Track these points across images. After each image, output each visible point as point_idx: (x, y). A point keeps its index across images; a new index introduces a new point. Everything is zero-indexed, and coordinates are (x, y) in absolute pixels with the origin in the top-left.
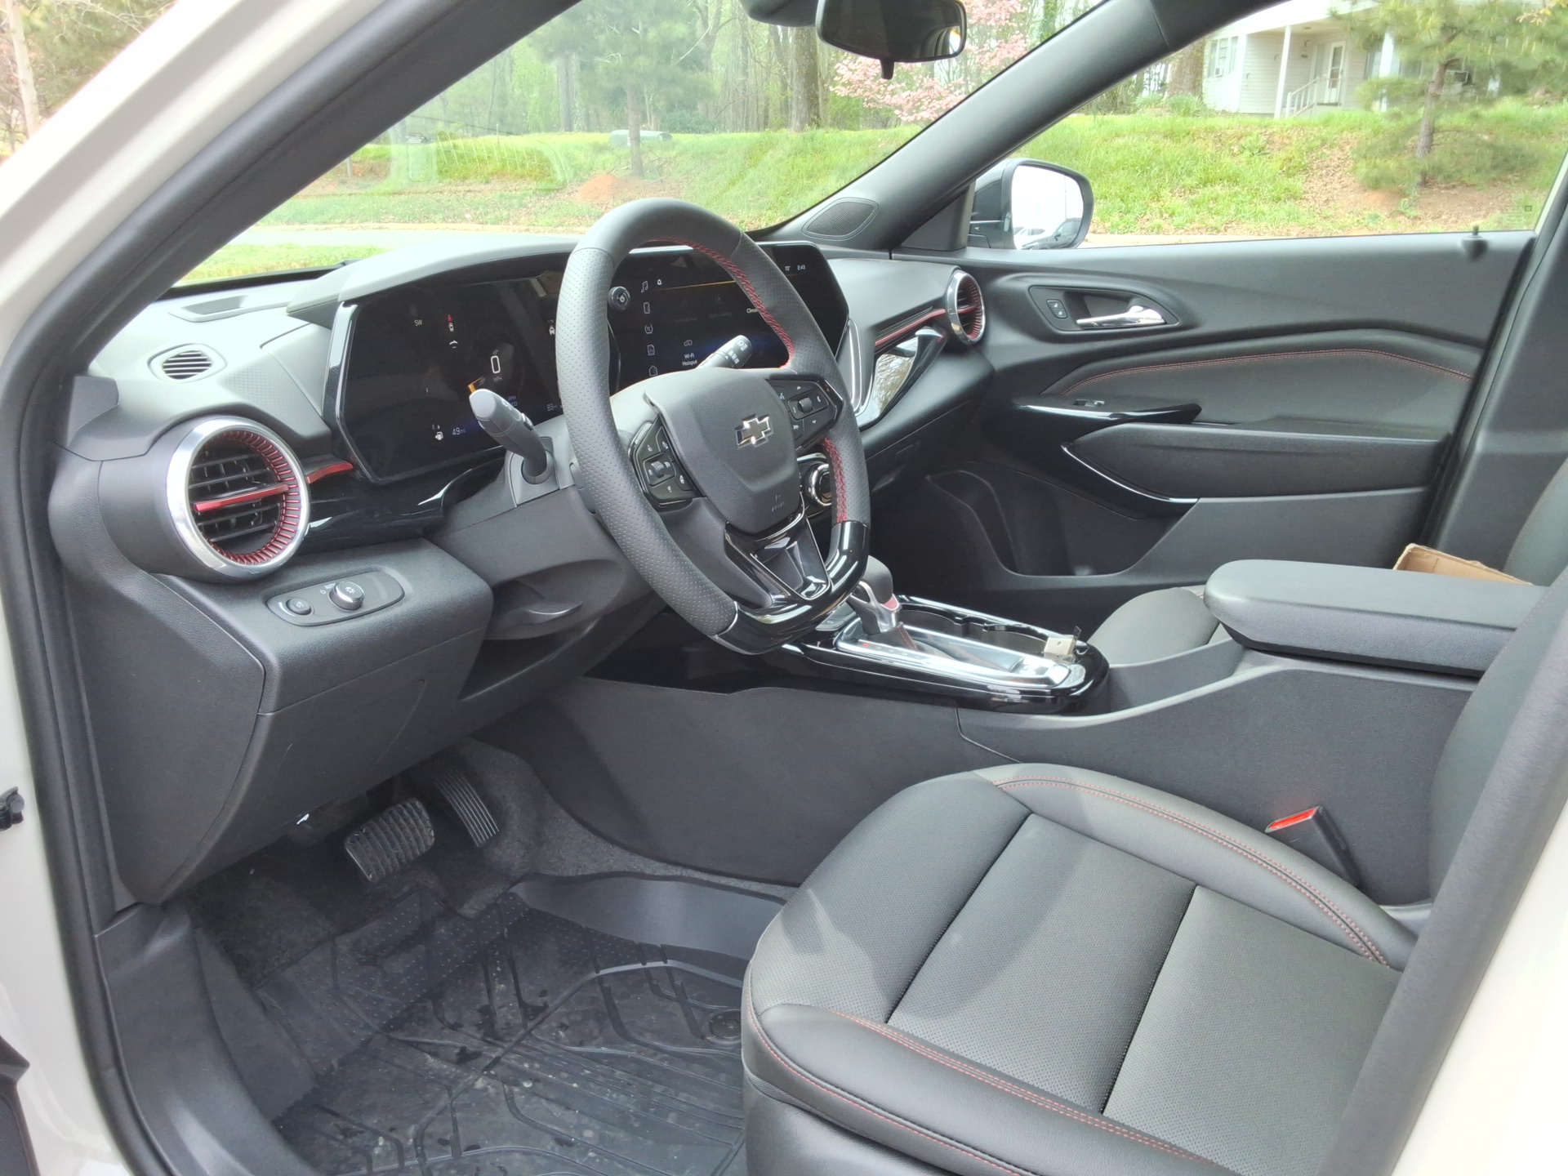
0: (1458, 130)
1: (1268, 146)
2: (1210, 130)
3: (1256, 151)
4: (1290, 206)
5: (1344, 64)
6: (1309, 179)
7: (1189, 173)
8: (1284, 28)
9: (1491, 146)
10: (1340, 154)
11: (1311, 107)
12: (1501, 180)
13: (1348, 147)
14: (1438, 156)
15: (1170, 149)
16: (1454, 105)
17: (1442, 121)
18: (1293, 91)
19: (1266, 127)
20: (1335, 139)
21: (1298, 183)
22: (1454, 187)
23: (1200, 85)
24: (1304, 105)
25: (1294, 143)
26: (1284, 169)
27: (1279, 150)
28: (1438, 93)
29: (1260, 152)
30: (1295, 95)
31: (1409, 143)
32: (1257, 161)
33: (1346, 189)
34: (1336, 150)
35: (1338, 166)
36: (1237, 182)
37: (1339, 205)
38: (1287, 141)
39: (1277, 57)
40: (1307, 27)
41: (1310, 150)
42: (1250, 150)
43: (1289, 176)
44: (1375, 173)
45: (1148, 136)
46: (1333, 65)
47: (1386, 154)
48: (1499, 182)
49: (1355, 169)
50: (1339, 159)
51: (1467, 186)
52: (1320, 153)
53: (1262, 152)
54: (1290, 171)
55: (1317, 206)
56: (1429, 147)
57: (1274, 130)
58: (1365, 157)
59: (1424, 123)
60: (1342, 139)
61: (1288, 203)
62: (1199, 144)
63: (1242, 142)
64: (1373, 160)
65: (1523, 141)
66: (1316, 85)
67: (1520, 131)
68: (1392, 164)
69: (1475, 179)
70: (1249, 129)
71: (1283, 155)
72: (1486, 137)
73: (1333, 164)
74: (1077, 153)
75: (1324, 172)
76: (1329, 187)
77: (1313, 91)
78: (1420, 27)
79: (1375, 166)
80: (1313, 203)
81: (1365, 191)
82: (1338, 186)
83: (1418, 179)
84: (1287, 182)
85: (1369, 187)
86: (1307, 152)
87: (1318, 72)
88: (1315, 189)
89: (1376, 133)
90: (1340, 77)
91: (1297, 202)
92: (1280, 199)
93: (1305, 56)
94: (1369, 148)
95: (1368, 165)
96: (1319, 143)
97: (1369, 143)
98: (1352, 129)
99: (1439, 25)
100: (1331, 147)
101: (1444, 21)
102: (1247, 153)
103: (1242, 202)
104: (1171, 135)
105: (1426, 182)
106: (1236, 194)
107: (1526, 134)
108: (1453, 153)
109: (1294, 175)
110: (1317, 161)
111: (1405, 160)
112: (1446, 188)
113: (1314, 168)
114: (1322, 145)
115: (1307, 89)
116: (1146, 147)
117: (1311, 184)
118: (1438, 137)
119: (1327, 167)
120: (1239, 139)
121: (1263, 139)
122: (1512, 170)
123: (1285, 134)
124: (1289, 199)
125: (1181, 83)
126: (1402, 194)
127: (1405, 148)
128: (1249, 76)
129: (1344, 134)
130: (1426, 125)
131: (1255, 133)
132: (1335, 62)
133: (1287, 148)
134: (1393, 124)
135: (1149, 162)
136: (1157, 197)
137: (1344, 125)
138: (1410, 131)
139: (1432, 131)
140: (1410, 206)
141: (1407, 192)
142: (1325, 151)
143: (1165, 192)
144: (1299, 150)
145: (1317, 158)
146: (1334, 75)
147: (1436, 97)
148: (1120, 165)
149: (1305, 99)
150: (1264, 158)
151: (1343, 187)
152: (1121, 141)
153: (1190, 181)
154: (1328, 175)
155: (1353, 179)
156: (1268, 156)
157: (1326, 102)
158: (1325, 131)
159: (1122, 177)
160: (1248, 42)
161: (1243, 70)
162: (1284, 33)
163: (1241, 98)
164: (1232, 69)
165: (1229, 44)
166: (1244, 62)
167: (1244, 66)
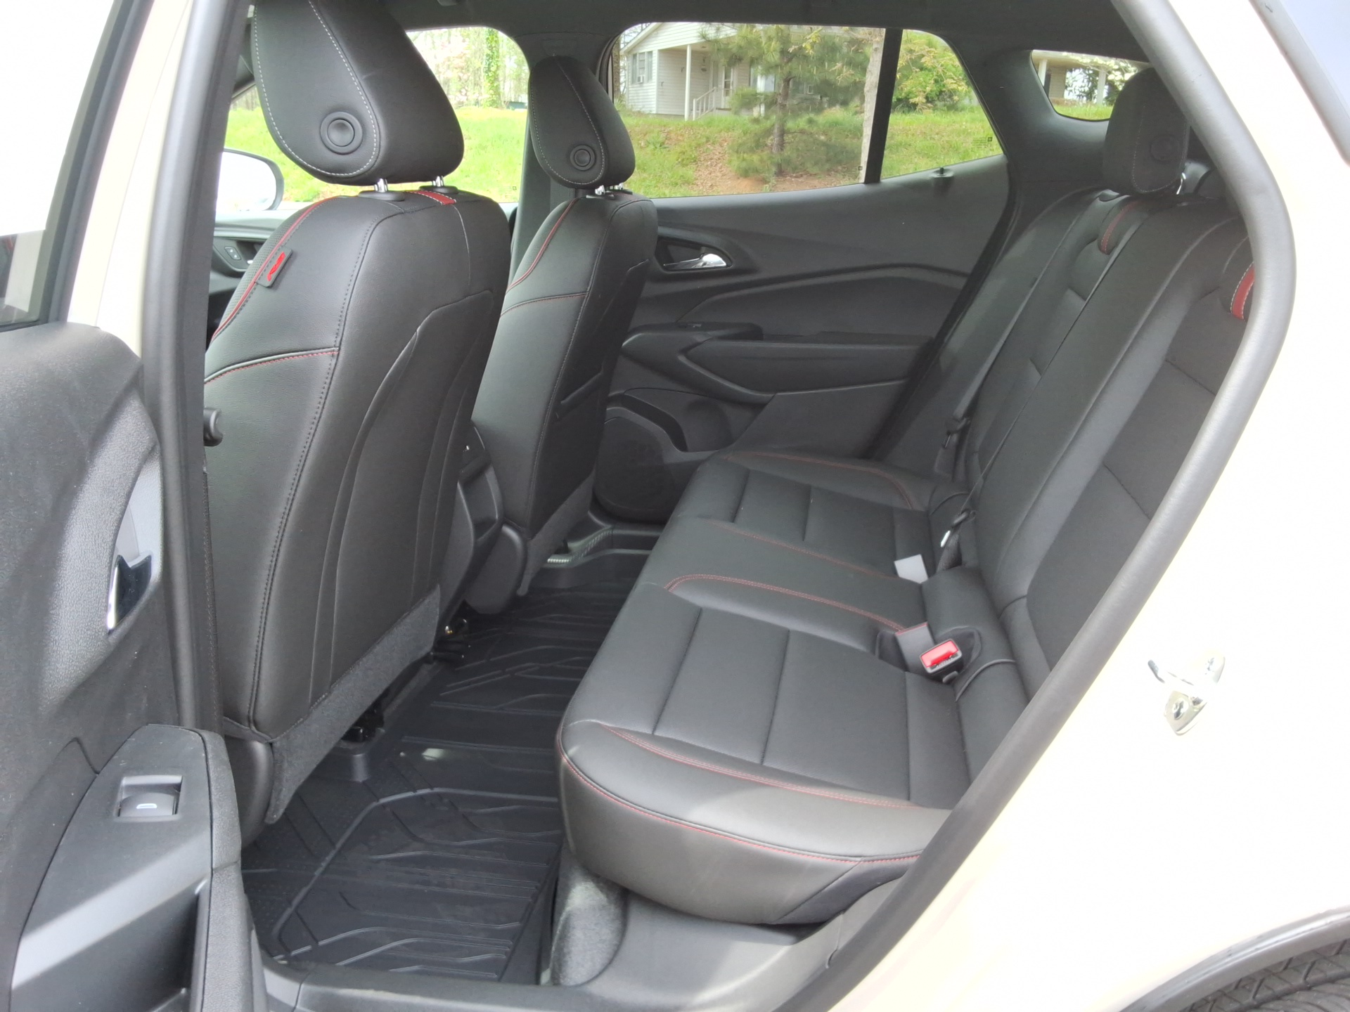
0: (802, 132)
1: (667, 142)
3: (658, 146)
4: (685, 190)
5: (733, 77)
6: (698, 169)
8: (686, 46)
9: (824, 144)
10: (720, 149)
11: (712, 111)
12: (834, 170)
13: (726, 144)
14: (787, 152)
16: (796, 113)
17: (790, 125)
18: (697, 98)
19: (665, 126)
20: (716, 137)
21: (690, 172)
22: (802, 176)
24: (707, 109)
25: (686, 140)
26: (680, 160)
27: (675, 144)
28: (784, 103)
29: (661, 146)
30: (699, 100)
31: (769, 141)
32: (659, 153)
33: (725, 177)
34: (717, 146)
35: (719, 159)
36: (644, 170)
37: (720, 189)
38: (680, 138)
39: (683, 69)
41: (699, 146)
42: (654, 144)
43: (684, 165)
44: (744, 165)
46: (726, 78)
47: (752, 150)
48: (833, 173)
49: (730, 162)
50: (720, 153)
51: (811, 175)
52: (705, 148)
53: (663, 146)
54: (684, 162)
55: (704, 190)
56: (782, 145)
57: (671, 129)
58: (737, 152)
59: (777, 126)
60: (721, 137)
61: (684, 187)
63: (647, 138)
64: (742, 154)
65: (848, 140)
66: (714, 93)
67: (846, 133)
68: (756, 158)
69: (815, 170)
70: (652, 128)
71: (679, 149)
72: (822, 138)
73: (716, 157)
75: (709, 163)
76: (713, 175)
77: (712, 98)
78: (765, 51)
79: (744, 160)
80: (701, 188)
81: (739, 178)
82: (719, 174)
83: (774, 169)
84: (682, 171)
85: (741, 176)
86: (696, 147)
87: (715, 84)
88: (703, 177)
89: (745, 133)
90: (731, 87)
91: (690, 187)
92: (677, 184)
93: (704, 70)
94: (740, 145)
95: (738, 158)
96: (704, 140)
97: (740, 141)
98: (728, 130)
99: (778, 49)
100: (713, 143)
101: (782, 46)
102: (652, 147)
103: (649, 186)
105: (781, 173)
106: (644, 180)
107: (850, 136)
108: (798, 150)
109: (687, 165)
110: (705, 154)
111: (765, 154)
112: (796, 177)
113: (702, 159)
114: (707, 142)
115: (708, 95)
117: (700, 173)
118: (787, 138)
119: (711, 159)
120: (645, 135)
121: (663, 136)
122: (840, 162)
123: (679, 132)
124: (684, 184)
126: (765, 181)
127: (766, 145)
128: (664, 84)
129: (722, 133)
130: (778, 128)
131: (657, 130)
132: (727, 76)
133: (682, 143)
134: (757, 127)
137: (722, 126)
138: (768, 132)
139: (783, 133)
140: (771, 190)
141: (768, 180)
142: (709, 146)
144: (690, 146)
145: (704, 152)
146: (727, 85)
147: (783, 106)
149: (707, 104)
150: (664, 151)
151: (723, 175)
154: (712, 165)
155: (730, 169)
156: (668, 149)
157: (722, 107)
158: (708, 131)
160: (660, 57)
161: (658, 79)
162: (685, 51)
163: (658, 101)
164: (650, 77)
165: (646, 57)
166: (659, 73)
167: (659, 76)
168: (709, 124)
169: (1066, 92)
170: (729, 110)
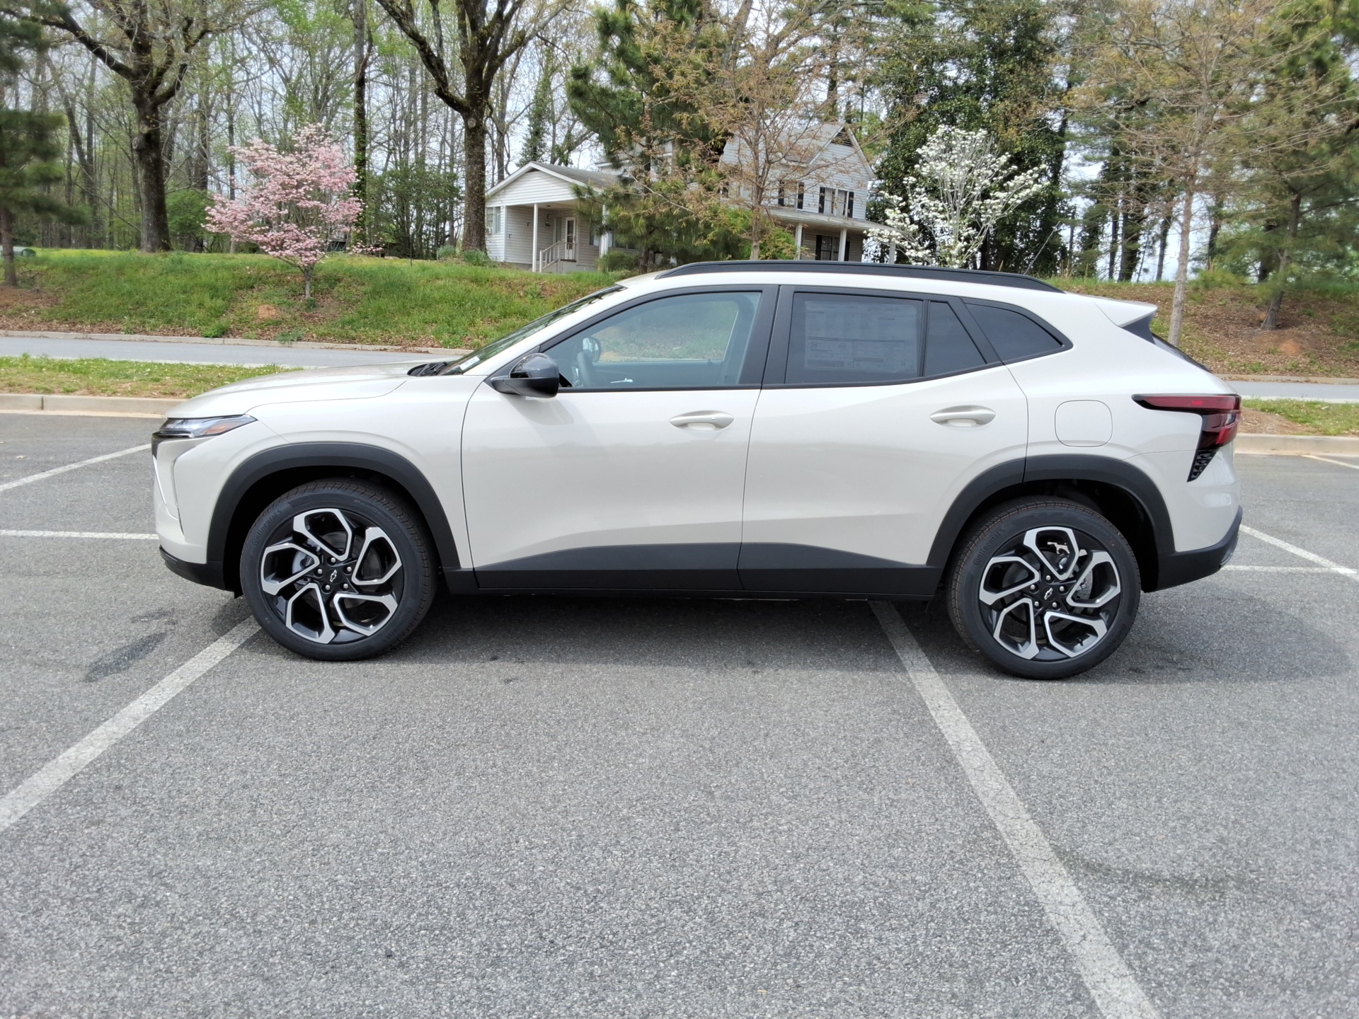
1: (540, 291)
2: (502, 279)
3: (535, 296)
5: (575, 233)
7: (493, 308)
8: (533, 204)
11: (557, 261)
15: (477, 291)
18: (543, 249)
23: (484, 244)
24: (552, 260)
28: (646, 265)
30: (545, 253)
32: (537, 302)
36: (525, 316)
39: (530, 224)
40: (548, 204)
42: (531, 294)
45: (460, 280)
46: (568, 233)
53: (538, 296)
62: (496, 288)
63: (525, 288)
66: (558, 246)
71: (553, 299)
74: (409, 289)
77: (556, 249)
78: (632, 225)
87: (559, 237)
90: (574, 242)
93: (547, 225)
101: (648, 222)
104: (476, 280)
115: (552, 247)
116: (460, 288)
120: (522, 286)
121: (539, 287)
125: (471, 241)
128: (511, 236)
131: (534, 283)
132: (570, 231)
133: (555, 294)
135: (463, 299)
136: (472, 324)
137: (589, 281)
143: (478, 320)
144: (563, 297)
146: (570, 240)
147: (645, 268)
148: (441, 300)
149: (552, 255)
150: (542, 301)
152: (440, 283)
153: (493, 314)
157: (566, 259)
159: (445, 308)
160: (508, 212)
161: (506, 231)
162: (533, 208)
163: (506, 251)
164: (498, 230)
165: (494, 212)
166: (506, 226)
167: (506, 229)
168: (579, 279)
169: (863, 256)
170: (574, 261)
